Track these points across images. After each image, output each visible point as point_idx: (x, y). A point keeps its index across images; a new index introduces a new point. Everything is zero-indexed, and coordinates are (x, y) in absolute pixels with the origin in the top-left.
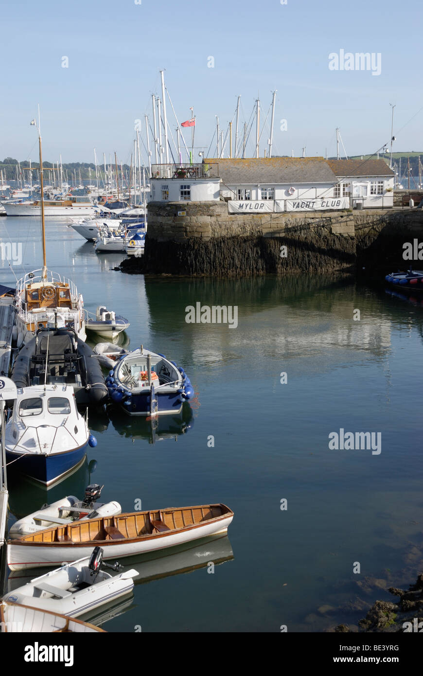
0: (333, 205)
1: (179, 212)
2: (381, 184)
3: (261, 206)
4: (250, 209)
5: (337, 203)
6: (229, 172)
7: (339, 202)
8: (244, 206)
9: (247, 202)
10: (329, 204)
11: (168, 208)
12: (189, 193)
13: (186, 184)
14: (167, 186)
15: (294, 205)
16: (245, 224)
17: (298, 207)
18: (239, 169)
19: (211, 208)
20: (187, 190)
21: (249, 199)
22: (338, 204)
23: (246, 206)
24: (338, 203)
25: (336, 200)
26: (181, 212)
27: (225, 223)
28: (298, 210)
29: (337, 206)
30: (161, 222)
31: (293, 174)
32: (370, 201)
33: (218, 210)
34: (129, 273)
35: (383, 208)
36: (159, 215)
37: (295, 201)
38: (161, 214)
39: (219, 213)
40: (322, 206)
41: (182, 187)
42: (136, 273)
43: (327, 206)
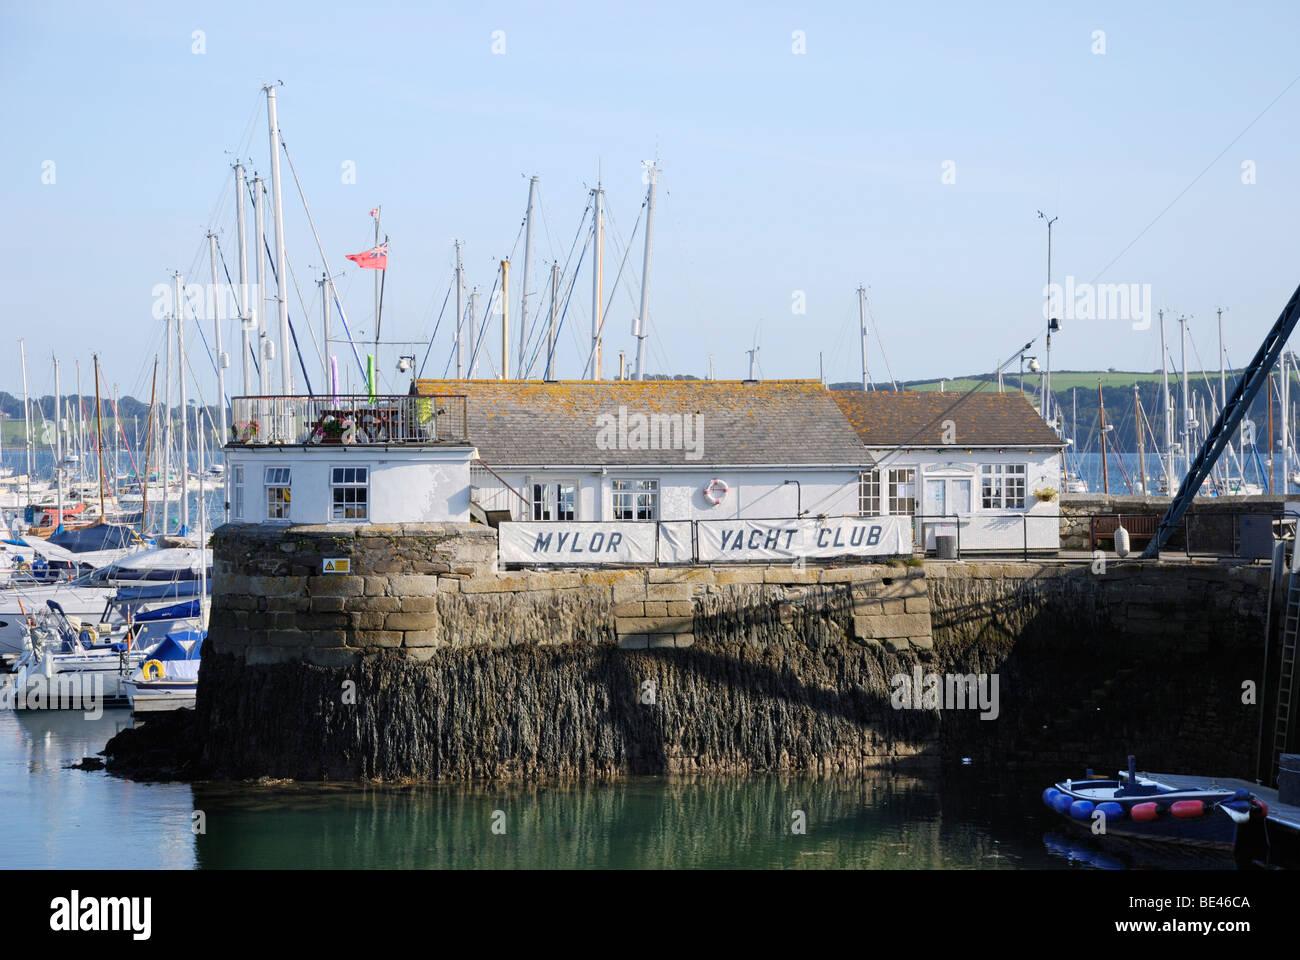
0: (856, 541)
1: (326, 562)
2: (1016, 476)
3: (611, 543)
4: (574, 550)
5: (871, 535)
6: (503, 426)
7: (876, 531)
8: (554, 542)
9: (566, 527)
10: (845, 537)
11: (288, 548)
12: (362, 495)
13: (356, 466)
14: (287, 471)
15: (725, 540)
16: (557, 604)
17: (738, 545)
18: (535, 416)
19: (440, 547)
20: (356, 484)
21: (570, 516)
22: (873, 539)
23: (561, 542)
24: (875, 536)
25: (868, 524)
26: (333, 561)
27: (486, 598)
28: (737, 555)
29: (869, 543)
30: (261, 593)
31: (722, 436)
32: (983, 531)
33: (464, 553)
34: (137, 779)
35: (1025, 554)
36: (252, 571)
37: (728, 526)
38: (263, 566)
39: (469, 565)
40: (819, 545)
41: (338, 475)
42: (165, 779)
43: (836, 545)
